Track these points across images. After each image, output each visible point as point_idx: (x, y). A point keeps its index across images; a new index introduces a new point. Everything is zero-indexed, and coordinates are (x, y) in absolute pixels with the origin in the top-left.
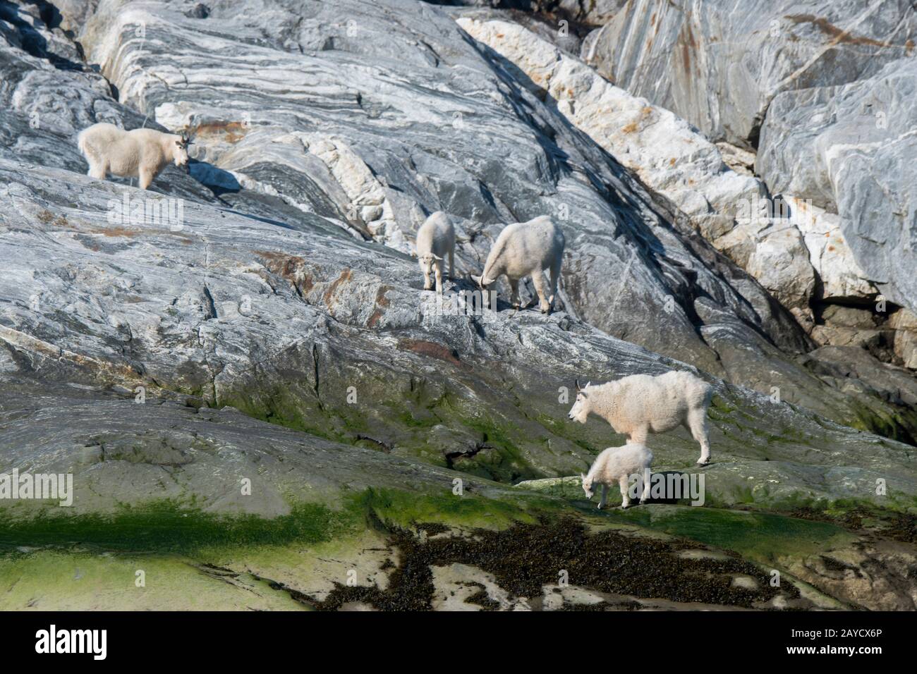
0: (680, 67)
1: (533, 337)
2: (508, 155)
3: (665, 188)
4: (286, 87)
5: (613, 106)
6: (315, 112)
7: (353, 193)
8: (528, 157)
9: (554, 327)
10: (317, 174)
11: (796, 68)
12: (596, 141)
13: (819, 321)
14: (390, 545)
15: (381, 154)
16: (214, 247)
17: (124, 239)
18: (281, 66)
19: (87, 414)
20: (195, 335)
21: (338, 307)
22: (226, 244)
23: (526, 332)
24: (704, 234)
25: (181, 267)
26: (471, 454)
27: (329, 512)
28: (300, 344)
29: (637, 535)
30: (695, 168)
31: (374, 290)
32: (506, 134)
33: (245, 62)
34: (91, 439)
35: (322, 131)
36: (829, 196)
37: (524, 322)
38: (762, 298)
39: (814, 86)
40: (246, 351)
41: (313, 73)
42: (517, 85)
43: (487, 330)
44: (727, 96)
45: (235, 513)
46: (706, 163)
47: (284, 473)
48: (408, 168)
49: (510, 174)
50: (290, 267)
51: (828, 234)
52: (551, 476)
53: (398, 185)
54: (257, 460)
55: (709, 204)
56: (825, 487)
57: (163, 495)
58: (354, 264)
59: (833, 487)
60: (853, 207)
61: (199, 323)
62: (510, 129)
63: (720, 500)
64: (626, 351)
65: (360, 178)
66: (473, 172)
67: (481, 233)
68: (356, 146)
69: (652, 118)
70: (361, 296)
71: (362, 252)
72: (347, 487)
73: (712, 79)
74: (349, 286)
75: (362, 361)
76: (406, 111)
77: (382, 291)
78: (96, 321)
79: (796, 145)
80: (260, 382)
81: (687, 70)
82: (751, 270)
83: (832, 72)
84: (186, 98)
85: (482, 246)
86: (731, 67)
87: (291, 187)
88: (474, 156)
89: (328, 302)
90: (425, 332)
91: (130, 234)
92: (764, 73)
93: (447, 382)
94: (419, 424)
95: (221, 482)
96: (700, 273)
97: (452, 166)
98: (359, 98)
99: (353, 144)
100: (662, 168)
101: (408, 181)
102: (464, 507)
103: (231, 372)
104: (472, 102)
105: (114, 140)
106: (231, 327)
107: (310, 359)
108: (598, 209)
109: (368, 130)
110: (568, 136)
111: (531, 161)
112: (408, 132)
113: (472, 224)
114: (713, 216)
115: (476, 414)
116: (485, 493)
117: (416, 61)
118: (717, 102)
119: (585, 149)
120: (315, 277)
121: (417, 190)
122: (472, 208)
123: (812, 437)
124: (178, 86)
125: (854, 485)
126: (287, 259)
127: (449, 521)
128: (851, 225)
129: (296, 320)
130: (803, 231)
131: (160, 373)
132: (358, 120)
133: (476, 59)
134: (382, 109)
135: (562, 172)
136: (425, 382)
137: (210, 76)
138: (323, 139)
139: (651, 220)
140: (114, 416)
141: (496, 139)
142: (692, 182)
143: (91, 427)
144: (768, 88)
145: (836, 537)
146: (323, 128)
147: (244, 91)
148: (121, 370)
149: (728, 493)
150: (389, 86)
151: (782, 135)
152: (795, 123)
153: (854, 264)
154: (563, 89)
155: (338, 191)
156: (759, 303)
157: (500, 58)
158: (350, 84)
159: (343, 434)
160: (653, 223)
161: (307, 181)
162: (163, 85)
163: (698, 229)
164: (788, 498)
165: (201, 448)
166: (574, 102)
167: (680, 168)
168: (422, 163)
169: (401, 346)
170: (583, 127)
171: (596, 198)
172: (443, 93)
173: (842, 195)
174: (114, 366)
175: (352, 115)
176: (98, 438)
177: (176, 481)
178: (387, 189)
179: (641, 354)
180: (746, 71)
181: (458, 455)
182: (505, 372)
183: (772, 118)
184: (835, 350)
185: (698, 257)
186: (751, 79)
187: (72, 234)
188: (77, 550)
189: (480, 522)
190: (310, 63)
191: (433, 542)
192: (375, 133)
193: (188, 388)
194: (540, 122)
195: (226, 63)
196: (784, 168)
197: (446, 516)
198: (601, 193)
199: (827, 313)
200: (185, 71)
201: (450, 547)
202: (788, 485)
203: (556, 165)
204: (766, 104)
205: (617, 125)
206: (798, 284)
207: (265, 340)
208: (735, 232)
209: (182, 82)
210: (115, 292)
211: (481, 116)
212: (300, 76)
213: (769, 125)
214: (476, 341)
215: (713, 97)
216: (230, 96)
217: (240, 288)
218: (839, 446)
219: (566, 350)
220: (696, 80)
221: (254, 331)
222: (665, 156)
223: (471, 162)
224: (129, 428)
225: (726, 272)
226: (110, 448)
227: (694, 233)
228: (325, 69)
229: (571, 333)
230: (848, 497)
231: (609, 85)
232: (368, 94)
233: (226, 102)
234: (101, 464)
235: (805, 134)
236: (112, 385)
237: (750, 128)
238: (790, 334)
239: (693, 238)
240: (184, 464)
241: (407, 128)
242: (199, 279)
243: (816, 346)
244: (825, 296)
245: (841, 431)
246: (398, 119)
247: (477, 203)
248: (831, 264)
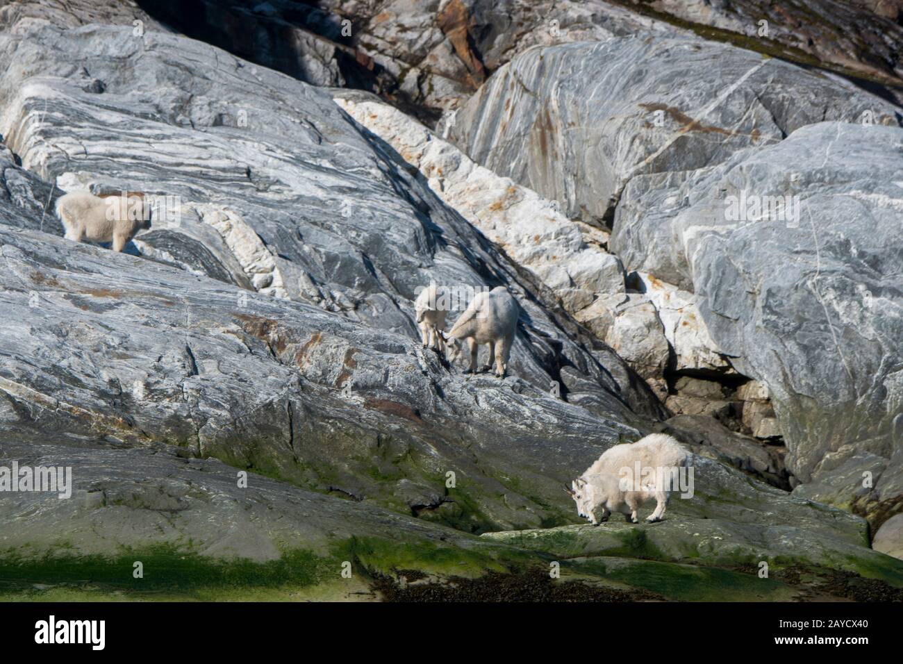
0: (537, 150)
1: (489, 399)
2: (389, 229)
3: (529, 263)
4: (180, 160)
5: (480, 184)
6: (208, 184)
7: (246, 261)
8: (407, 230)
9: (508, 390)
10: (211, 242)
11: (650, 153)
12: (465, 217)
13: (673, 391)
14: (373, 589)
15: (270, 225)
16: (194, 309)
17: (111, 300)
18: (175, 141)
19: (87, 462)
20: (179, 390)
21: (309, 367)
22: (205, 306)
23: (482, 394)
24: (566, 307)
25: (164, 326)
26: (434, 507)
27: (316, 557)
28: (276, 401)
29: (600, 585)
30: (558, 245)
31: (343, 352)
32: (386, 209)
33: (141, 135)
34: (93, 486)
35: (214, 202)
36: (684, 273)
37: (480, 384)
38: (621, 369)
39: (667, 170)
40: (227, 406)
41: (205, 147)
42: (393, 163)
43: (446, 392)
44: (583, 177)
45: (230, 556)
46: (568, 240)
47: (274, 520)
48: (296, 238)
49: (390, 246)
50: (265, 329)
51: (681, 310)
52: (507, 530)
53: (286, 254)
54: (248, 508)
55: (571, 279)
56: (765, 545)
57: (162, 539)
58: (323, 327)
59: (772, 545)
60: (708, 285)
61: (183, 380)
62: (390, 204)
63: (668, 554)
64: (574, 414)
65: (252, 247)
66: (356, 244)
67: (364, 302)
68: (247, 217)
69: (517, 197)
70: (330, 358)
71: (330, 316)
72: (333, 535)
73: (568, 161)
74: (319, 348)
75: (332, 418)
76: (292, 185)
77: (349, 353)
78: (89, 375)
79: (650, 225)
80: (240, 436)
81: (544, 152)
82: (610, 342)
83: (684, 158)
84: (86, 168)
85: (365, 314)
86: (588, 151)
87: (186, 254)
88: (356, 228)
89: (300, 362)
90: (389, 392)
91: (116, 295)
92: (619, 157)
93: (411, 439)
94: (385, 478)
95: (215, 527)
96: (565, 343)
97: (337, 238)
98: (248, 172)
99: (244, 215)
100: (527, 245)
101: (295, 251)
102: (440, 556)
103: (213, 426)
104: (354, 179)
105: (89, 207)
106: (212, 384)
107: (285, 415)
108: (472, 281)
109: (257, 203)
110: (441, 212)
111: (410, 235)
112: (295, 205)
113: (355, 292)
114: (575, 290)
115: (438, 469)
116: (458, 543)
117: (300, 138)
118: (573, 183)
119: (457, 225)
120: (287, 339)
121: (304, 260)
122: (355, 278)
123: (745, 498)
124: (78, 156)
125: (791, 543)
126: (262, 321)
127: (426, 568)
128: (706, 301)
129: (271, 378)
130: (657, 306)
131: (149, 426)
132: (248, 192)
133: (355, 137)
134: (270, 183)
135: (438, 246)
136: (391, 439)
137: (109, 148)
138: (216, 210)
139: (518, 293)
140: (112, 464)
141: (377, 213)
142: (554, 257)
143: (93, 474)
144: (623, 171)
145: (777, 591)
146: (215, 199)
147: (141, 163)
148: (114, 422)
149: (675, 549)
150: (276, 161)
151: (637, 216)
152: (650, 205)
153: (708, 337)
154: (433, 168)
155: (231, 259)
156: (618, 374)
157: (374, 137)
158: (240, 159)
159: (316, 485)
160: (520, 296)
161: (202, 249)
162: (64, 155)
163: (561, 302)
164: (731, 554)
165: (195, 496)
166: (443, 180)
167: (543, 244)
168: (308, 234)
169: (368, 405)
170: (452, 204)
171: (470, 270)
172: (327, 169)
173: (699, 273)
174: (106, 418)
175: (242, 187)
176: (99, 484)
177: (174, 526)
178: (277, 258)
179: (588, 417)
180: (603, 155)
181: (422, 507)
182: (463, 430)
183: (627, 200)
184: (689, 419)
185: (562, 329)
186: (607, 162)
187: (62, 294)
188: (89, 588)
189: (455, 570)
190: (202, 138)
191: (413, 588)
192: (264, 205)
193: (174, 440)
194: (416, 198)
195: (123, 137)
196: (639, 246)
197: (424, 564)
198: (473, 266)
199: (680, 383)
200: (85, 142)
201: (429, 593)
202: (731, 542)
203: (432, 239)
204: (621, 186)
205: (484, 203)
206: (655, 356)
207: (244, 396)
208: (595, 306)
209: (82, 153)
210: (104, 348)
211: (363, 191)
212: (193, 149)
213: (624, 207)
214: (436, 401)
215: (569, 179)
216: (127, 167)
217: (219, 348)
218: (771, 507)
219: (519, 412)
220: (552, 162)
221: (233, 388)
222: (529, 232)
223: (353, 234)
224: (128, 475)
225: (588, 343)
226: (112, 493)
227: (557, 306)
228: (216, 144)
229: (524, 396)
230: (786, 554)
231: (476, 165)
232: (256, 168)
233: (124, 172)
234: (103, 508)
235: (660, 216)
236: (105, 435)
237: (606, 209)
238: (647, 403)
239: (556, 311)
240: (180, 510)
241: (294, 201)
242: (182, 338)
243: (671, 415)
244: (679, 368)
245: (773, 493)
246: (285, 192)
247: (360, 273)
248: (684, 338)
